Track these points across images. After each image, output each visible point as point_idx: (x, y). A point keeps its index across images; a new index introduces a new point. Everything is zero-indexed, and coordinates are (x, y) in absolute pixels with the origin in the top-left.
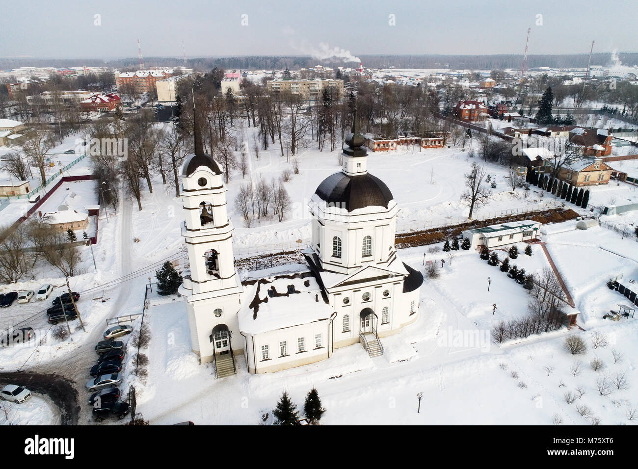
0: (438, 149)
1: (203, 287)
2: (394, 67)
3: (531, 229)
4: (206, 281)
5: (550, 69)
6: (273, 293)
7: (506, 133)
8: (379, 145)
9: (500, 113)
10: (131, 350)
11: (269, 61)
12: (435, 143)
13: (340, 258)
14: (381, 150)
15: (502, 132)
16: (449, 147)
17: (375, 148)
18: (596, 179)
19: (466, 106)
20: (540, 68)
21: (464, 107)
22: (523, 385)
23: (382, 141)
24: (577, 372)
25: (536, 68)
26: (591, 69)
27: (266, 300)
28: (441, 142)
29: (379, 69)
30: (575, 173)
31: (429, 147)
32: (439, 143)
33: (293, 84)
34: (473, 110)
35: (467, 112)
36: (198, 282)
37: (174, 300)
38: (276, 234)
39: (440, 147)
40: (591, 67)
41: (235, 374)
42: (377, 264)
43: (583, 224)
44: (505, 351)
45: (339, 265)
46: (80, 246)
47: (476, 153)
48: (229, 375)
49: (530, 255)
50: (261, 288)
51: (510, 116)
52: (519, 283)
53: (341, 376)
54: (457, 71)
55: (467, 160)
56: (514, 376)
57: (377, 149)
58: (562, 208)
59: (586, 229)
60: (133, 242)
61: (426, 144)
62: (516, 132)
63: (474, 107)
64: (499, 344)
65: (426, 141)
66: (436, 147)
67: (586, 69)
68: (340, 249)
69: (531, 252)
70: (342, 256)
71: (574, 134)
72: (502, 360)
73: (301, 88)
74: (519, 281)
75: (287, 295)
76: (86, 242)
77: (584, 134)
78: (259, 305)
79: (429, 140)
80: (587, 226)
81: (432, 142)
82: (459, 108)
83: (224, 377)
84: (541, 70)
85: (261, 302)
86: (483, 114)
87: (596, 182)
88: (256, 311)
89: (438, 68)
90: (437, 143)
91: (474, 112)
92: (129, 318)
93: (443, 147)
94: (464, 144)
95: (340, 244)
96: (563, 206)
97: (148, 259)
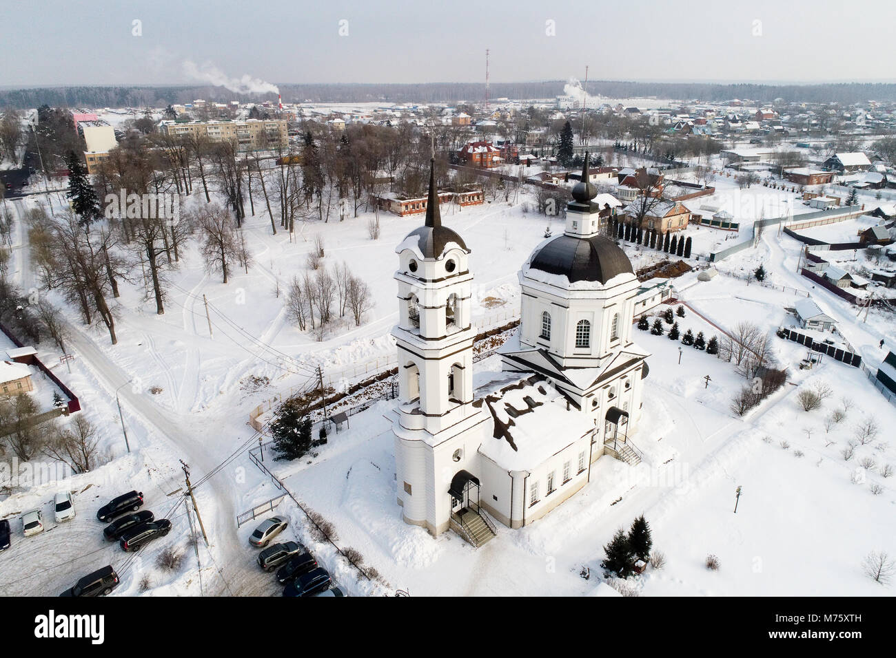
0: (478, 205)
1: (445, 421)
2: (311, 101)
3: (667, 288)
4: (448, 412)
5: (509, 101)
6: (512, 411)
7: (544, 179)
8: (407, 206)
9: (514, 155)
10: (321, 549)
11: (112, 95)
12: (473, 199)
13: (588, 347)
14: (410, 213)
15: (539, 179)
16: (489, 202)
17: (403, 211)
18: (677, 224)
19: (475, 149)
20: (499, 99)
21: (474, 151)
22: (799, 454)
23: (411, 201)
24: (830, 428)
25: (494, 100)
26: (559, 100)
27: (511, 423)
28: (480, 196)
29: (294, 103)
30: (659, 219)
31: (466, 204)
32: (478, 198)
33: (210, 128)
34: (486, 153)
35: (478, 157)
36: (440, 416)
37: (310, 462)
38: (373, 342)
39: (480, 203)
40: (559, 97)
41: (495, 535)
42: (625, 347)
43: (705, 274)
44: (752, 424)
45: (587, 357)
46: (56, 419)
47: (530, 208)
48: (489, 540)
49: (683, 317)
50: (494, 409)
51: (528, 159)
52: (700, 349)
53: (621, 499)
54: (405, 104)
55: (524, 216)
56: (785, 447)
57: (405, 213)
58: (666, 260)
59: (709, 280)
60: (150, 394)
61: (463, 201)
62: (554, 178)
63: (485, 150)
64: (742, 418)
65: (463, 197)
66: (476, 203)
67: (552, 100)
68: (587, 336)
69: (684, 313)
70: (590, 345)
71: (625, 175)
72: (761, 434)
73: (223, 133)
74: (699, 347)
75: (529, 410)
76: (64, 410)
77: (636, 174)
78: (508, 430)
79: (466, 196)
80: (711, 276)
81: (469, 197)
82: (466, 151)
83: (484, 543)
84: (501, 103)
85: (507, 426)
86: (496, 159)
87: (678, 227)
88: (510, 439)
89: (372, 101)
90: (476, 198)
91: (487, 156)
92: (268, 506)
93: (482, 203)
94: (507, 197)
95: (587, 329)
96: (667, 258)
97: (199, 415)
